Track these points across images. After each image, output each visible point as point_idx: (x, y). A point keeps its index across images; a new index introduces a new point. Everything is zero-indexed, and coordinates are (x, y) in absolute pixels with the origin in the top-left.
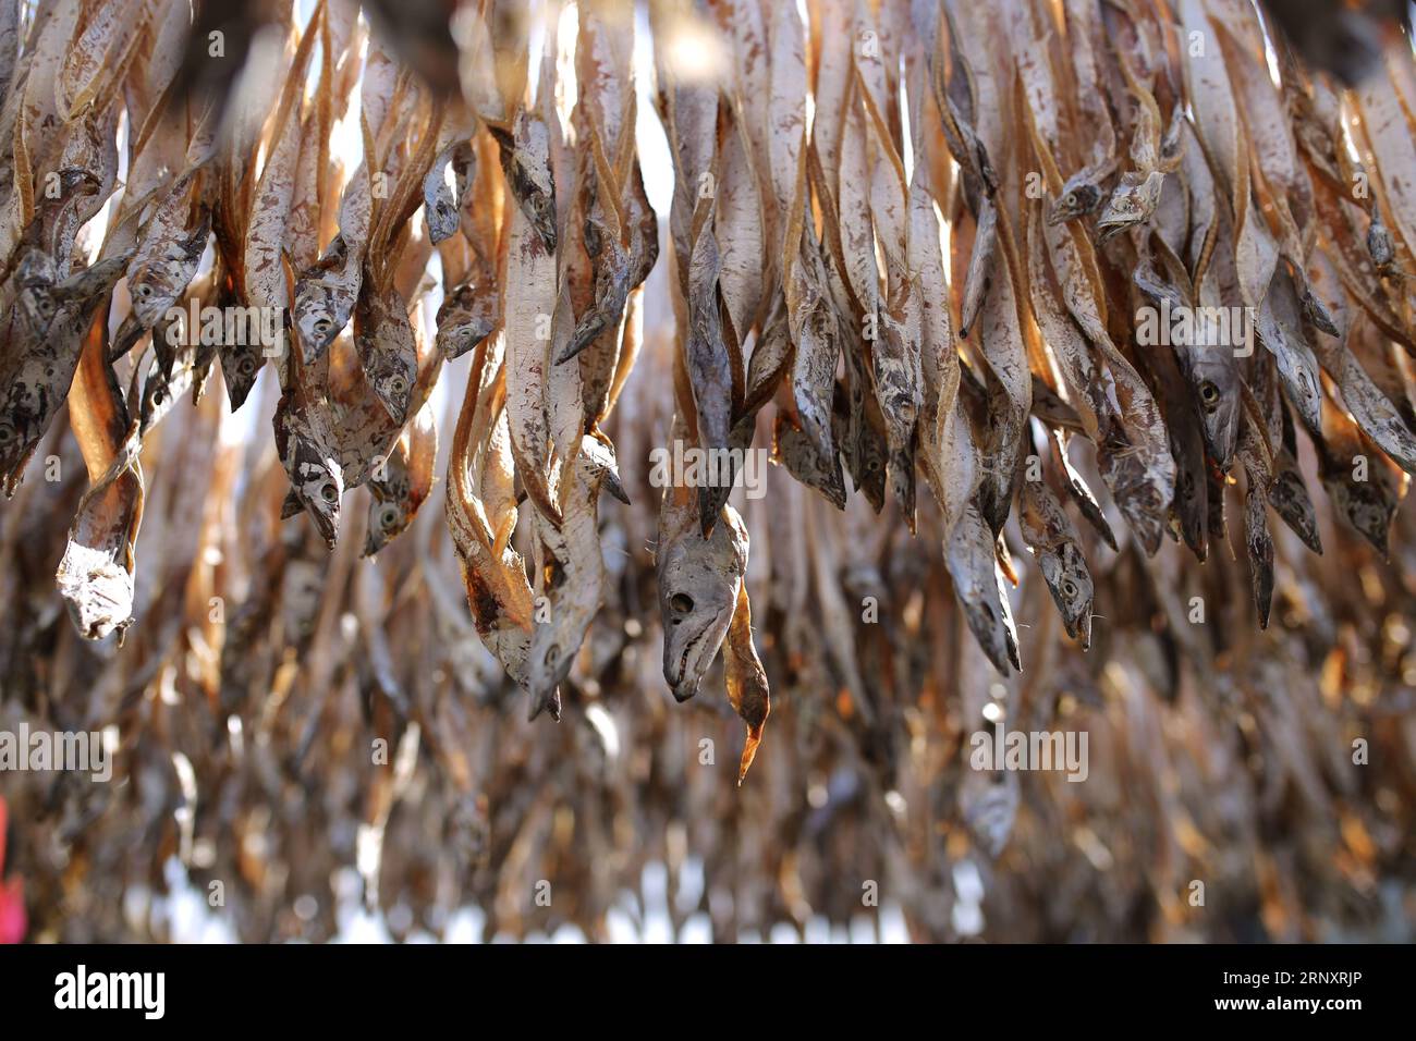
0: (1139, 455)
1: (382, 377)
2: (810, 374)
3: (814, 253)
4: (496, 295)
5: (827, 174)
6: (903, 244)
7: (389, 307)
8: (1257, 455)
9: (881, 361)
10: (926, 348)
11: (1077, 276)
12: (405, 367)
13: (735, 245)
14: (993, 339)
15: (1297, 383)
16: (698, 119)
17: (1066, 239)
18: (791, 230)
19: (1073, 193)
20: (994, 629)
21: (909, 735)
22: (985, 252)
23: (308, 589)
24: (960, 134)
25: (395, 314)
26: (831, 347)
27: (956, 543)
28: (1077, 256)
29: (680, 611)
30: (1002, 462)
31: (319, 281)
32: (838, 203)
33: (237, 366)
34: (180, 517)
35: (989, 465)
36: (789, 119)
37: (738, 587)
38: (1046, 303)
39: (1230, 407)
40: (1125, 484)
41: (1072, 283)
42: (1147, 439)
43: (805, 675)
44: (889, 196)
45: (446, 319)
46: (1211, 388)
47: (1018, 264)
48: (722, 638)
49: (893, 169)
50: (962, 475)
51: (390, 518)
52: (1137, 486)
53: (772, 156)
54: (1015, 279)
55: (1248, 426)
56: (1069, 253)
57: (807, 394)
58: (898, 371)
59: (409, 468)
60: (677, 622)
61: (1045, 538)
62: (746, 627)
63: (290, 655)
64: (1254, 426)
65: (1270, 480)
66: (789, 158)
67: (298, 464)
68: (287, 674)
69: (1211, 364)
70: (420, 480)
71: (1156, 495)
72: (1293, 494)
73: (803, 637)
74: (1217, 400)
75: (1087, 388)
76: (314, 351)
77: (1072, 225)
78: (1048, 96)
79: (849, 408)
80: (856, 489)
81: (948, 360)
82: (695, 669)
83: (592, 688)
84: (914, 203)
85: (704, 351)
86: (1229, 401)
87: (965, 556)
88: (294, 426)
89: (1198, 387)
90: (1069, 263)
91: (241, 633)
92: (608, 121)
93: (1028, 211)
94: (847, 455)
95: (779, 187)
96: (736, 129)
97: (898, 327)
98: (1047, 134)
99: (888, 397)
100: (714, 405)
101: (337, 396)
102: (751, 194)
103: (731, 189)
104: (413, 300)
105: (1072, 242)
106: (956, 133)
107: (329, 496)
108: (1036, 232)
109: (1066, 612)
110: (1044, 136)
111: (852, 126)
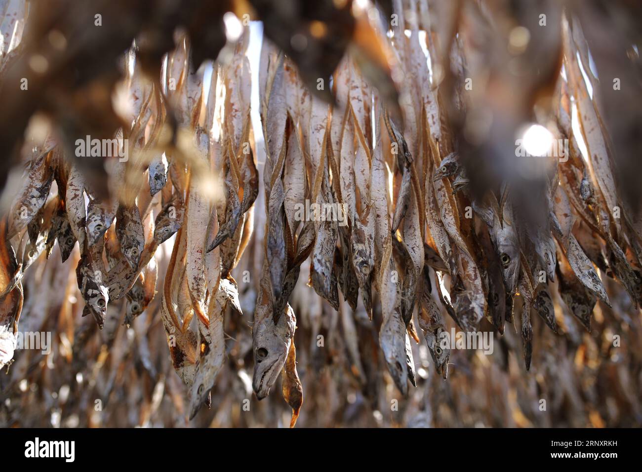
0: (468, 295)
1: (128, 248)
2: (322, 251)
3: (328, 190)
4: (184, 209)
5: (335, 153)
6: (368, 187)
7: (132, 215)
8: (527, 288)
9: (354, 245)
10: (377, 238)
11: (446, 205)
12: (138, 243)
13: (292, 186)
14: (408, 233)
15: (544, 258)
16: (277, 128)
17: (442, 187)
18: (317, 180)
19: (445, 166)
20: (401, 375)
21: (385, 383)
22: (404, 193)
23: (113, 318)
24: (395, 137)
25: (135, 218)
26: (334, 235)
27: (385, 333)
28: (446, 195)
29: (262, 356)
30: (409, 294)
31: (99, 205)
32: (340, 167)
33: (65, 242)
34: (56, 284)
35: (404, 295)
36: (319, 126)
37: (289, 344)
38: (432, 217)
39: (514, 266)
40: (462, 309)
41: (444, 207)
42: (473, 288)
43: (336, 359)
44: (363, 165)
45: (159, 222)
46: (506, 257)
47: (421, 197)
48: (282, 367)
49: (365, 152)
50: (390, 299)
51: (135, 308)
52: (466, 310)
53: (311, 144)
54: (419, 204)
55: (523, 274)
56: (443, 193)
57: (319, 261)
58: (364, 249)
59: (144, 286)
60: (260, 362)
61: (429, 325)
62: (293, 362)
63: (104, 348)
64: (526, 274)
65: (532, 300)
66: (318, 146)
67: (87, 290)
68: (103, 356)
69: (507, 245)
70: (149, 292)
71: (475, 315)
72: (544, 302)
73: (335, 341)
74: (509, 262)
75: (448, 260)
76: (94, 240)
77: (444, 180)
78: (437, 117)
79: (343, 262)
80: (345, 300)
81: (387, 243)
82: (267, 385)
83: (241, 362)
84: (374, 168)
85: (273, 242)
86: (514, 263)
87: (390, 339)
88: (86, 272)
89: (500, 256)
90: (443, 198)
91: (80, 339)
92: (236, 133)
93: (426, 172)
94: (341, 284)
95: (313, 159)
96: (295, 131)
97: (364, 228)
98: (435, 136)
99: (357, 262)
100: (276, 268)
101: (112, 254)
102: (300, 162)
103: (292, 160)
104: (147, 211)
105: (444, 189)
106: (394, 137)
107: (101, 304)
108: (430, 182)
109: (436, 362)
110: (434, 137)
111: (347, 130)
